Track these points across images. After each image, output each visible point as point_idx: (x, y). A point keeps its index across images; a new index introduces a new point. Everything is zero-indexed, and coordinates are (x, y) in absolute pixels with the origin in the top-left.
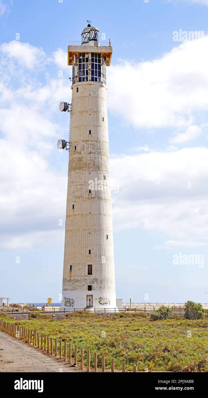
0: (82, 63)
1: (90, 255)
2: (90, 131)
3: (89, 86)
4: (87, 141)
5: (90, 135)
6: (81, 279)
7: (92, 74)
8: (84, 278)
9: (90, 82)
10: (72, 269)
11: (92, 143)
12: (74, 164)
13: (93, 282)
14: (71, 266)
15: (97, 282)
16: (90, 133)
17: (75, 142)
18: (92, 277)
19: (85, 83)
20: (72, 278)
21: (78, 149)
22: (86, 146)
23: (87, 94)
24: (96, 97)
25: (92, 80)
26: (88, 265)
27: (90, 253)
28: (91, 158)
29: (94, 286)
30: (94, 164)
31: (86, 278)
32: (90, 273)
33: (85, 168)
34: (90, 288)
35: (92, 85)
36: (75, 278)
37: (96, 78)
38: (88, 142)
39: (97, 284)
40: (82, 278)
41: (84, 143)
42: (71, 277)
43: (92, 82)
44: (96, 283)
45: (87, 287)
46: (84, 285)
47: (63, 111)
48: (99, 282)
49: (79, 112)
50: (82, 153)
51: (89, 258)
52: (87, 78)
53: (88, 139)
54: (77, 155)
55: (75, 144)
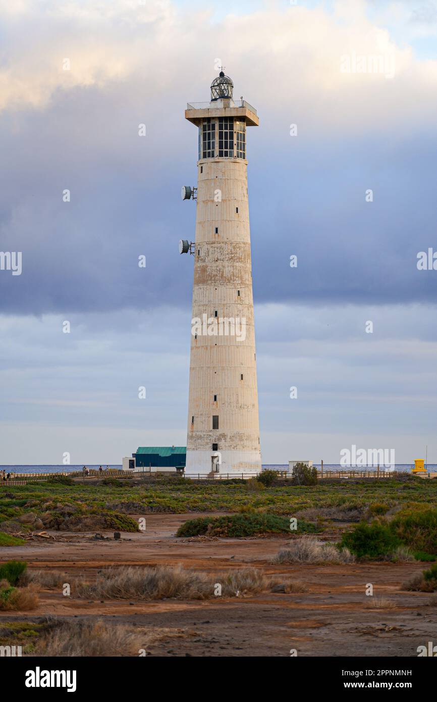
0: (207, 132)
1: (215, 403)
2: (217, 229)
3: (215, 164)
4: (212, 243)
5: (217, 235)
6: (204, 435)
7: (221, 147)
8: (207, 433)
9: (217, 159)
10: (195, 422)
11: (219, 245)
12: (198, 276)
13: (219, 439)
14: (193, 417)
15: (225, 439)
16: (217, 232)
17: (199, 245)
18: (218, 433)
19: (211, 159)
20: (194, 434)
21: (202, 254)
22: (211, 250)
23: (213, 176)
24: (225, 179)
25: (221, 155)
26: (213, 416)
27: (215, 400)
28: (217, 267)
29: (221, 444)
30: (222, 275)
31: (211, 433)
32: (216, 425)
33: (210, 282)
34: (215, 447)
35: (220, 164)
36: (198, 433)
37: (226, 152)
38: (213, 245)
39: (225, 441)
40: (205, 433)
41: (209, 247)
42: (192, 432)
43: (220, 159)
44: (223, 441)
45: (211, 445)
46: (207, 443)
47: (185, 199)
48: (228, 439)
49: (204, 202)
50: (206, 260)
51: (214, 407)
52: (213, 152)
53: (214, 240)
54: (200, 264)
55: (199, 247)
